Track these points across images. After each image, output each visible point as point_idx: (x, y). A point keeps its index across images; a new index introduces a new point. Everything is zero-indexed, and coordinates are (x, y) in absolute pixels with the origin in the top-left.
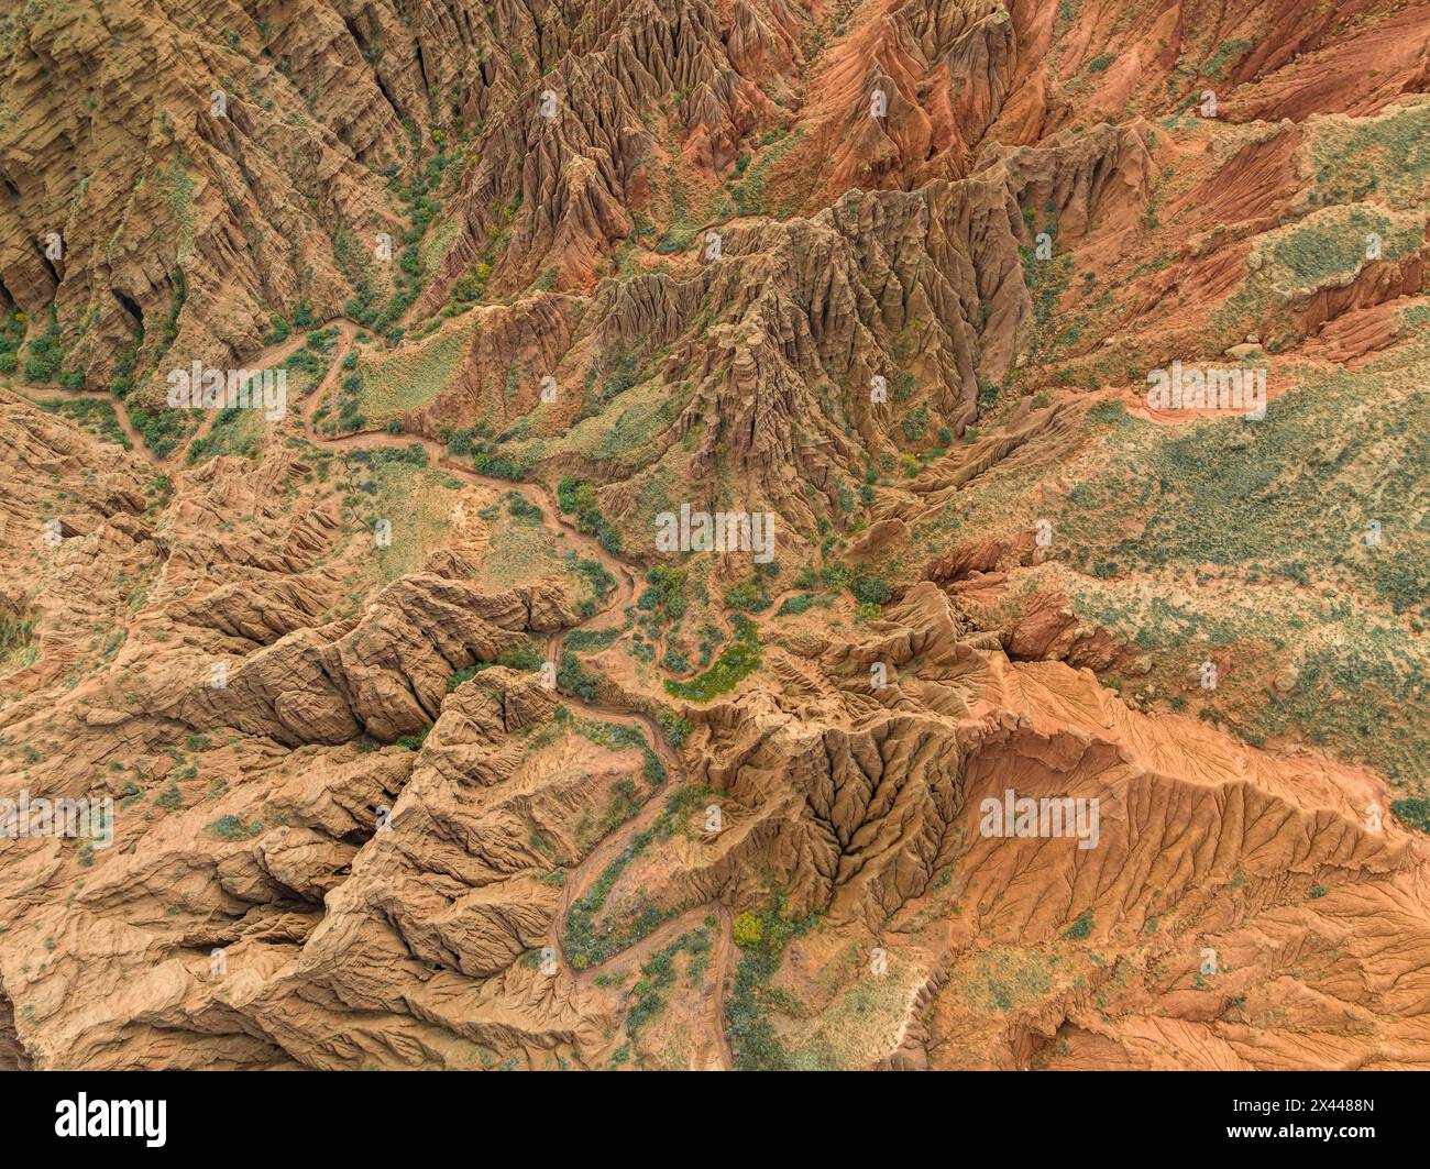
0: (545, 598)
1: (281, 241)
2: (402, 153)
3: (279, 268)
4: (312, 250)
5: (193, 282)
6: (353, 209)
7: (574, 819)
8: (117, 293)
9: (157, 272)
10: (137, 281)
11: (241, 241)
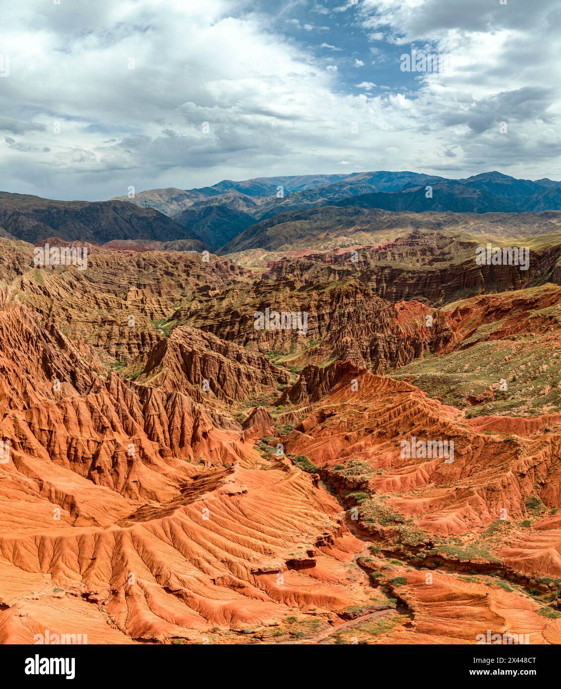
0: (285, 375)
1: (282, 341)
2: (316, 338)
3: (278, 344)
4: (287, 343)
5: (261, 338)
6: (299, 340)
7: (261, 393)
8: (246, 338)
9: (256, 336)
10: (252, 337)
11: (274, 338)
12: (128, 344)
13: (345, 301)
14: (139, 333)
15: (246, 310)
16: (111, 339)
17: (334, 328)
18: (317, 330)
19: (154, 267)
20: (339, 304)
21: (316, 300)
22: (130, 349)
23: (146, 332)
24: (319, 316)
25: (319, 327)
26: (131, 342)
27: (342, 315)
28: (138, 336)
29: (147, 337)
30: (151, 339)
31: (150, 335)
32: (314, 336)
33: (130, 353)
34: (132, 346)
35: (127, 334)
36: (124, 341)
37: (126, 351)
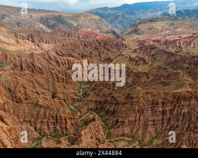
12: (48, 122)
13: (183, 103)
14: (55, 115)
15: (120, 97)
16: (38, 118)
17: (172, 123)
18: (161, 122)
19: (91, 45)
20: (178, 104)
21: (162, 98)
22: (48, 125)
23: (58, 115)
24: (163, 111)
25: (162, 120)
26: (49, 121)
27: (179, 114)
28: (54, 117)
29: (59, 118)
30: (61, 119)
31: (61, 117)
32: (158, 126)
33: (48, 128)
34: (50, 124)
35: (47, 116)
36: (45, 121)
37: (46, 127)
